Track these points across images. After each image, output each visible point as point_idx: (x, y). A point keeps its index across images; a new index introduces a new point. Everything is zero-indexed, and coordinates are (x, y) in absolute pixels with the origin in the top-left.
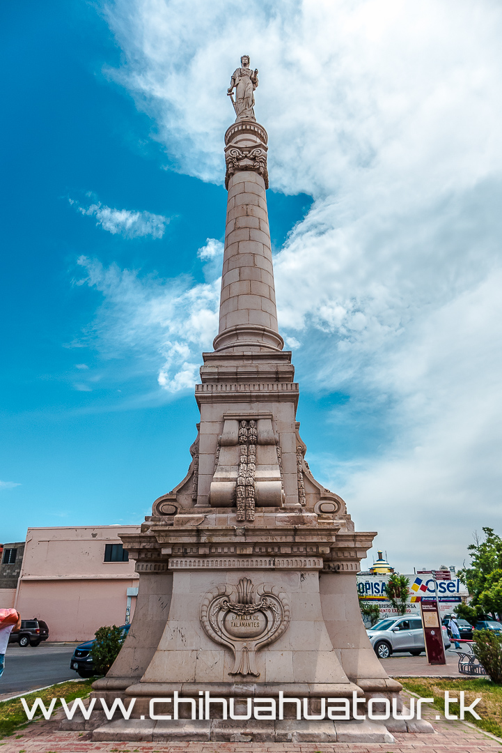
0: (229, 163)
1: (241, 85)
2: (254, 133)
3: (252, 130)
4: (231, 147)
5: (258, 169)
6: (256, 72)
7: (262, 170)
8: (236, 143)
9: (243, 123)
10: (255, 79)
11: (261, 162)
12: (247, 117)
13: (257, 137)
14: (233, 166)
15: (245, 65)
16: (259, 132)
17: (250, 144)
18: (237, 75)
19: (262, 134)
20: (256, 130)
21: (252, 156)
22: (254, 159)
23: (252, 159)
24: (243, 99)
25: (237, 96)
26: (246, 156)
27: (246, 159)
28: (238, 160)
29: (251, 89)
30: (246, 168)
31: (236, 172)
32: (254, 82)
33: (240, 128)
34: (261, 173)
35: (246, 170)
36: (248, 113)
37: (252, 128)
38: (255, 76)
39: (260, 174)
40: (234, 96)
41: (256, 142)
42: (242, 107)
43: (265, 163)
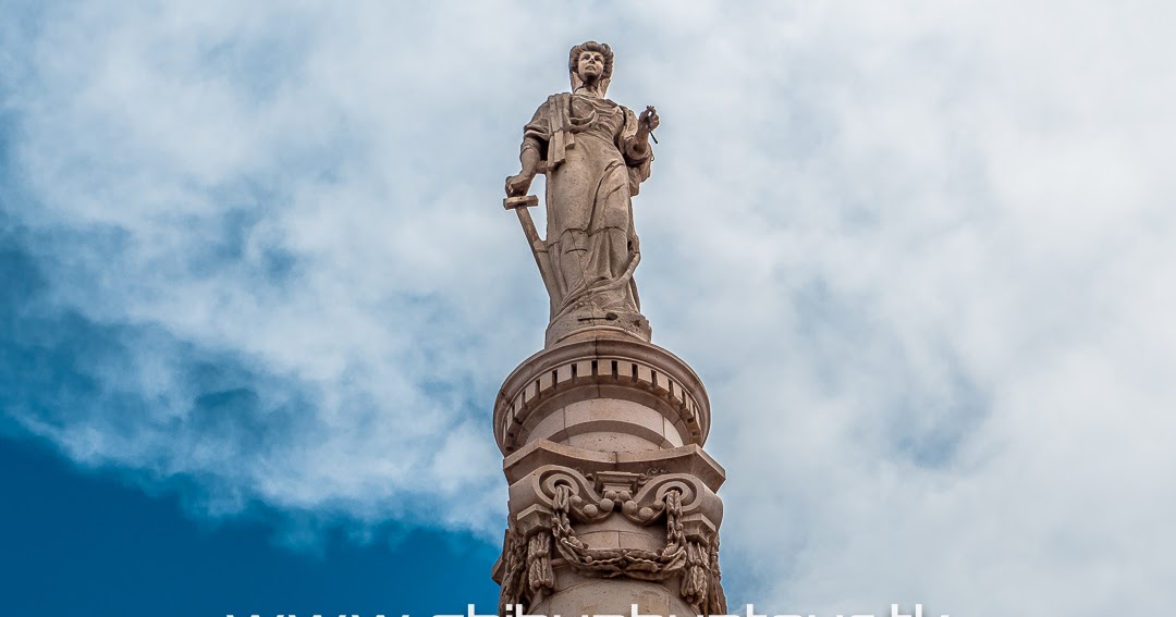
0: (535, 533)
1: (577, 167)
2: (652, 396)
3: (643, 386)
4: (539, 456)
5: (681, 576)
6: (648, 121)
7: (699, 581)
8: (560, 437)
9: (600, 348)
10: (639, 149)
11: (695, 541)
12: (611, 317)
13: (666, 415)
14: (554, 553)
15: (590, 81)
16: (677, 392)
17: (635, 450)
18: (556, 123)
19: (689, 404)
20: (662, 382)
21: (647, 511)
22: (659, 524)
23: (646, 524)
24: (589, 231)
25: (554, 217)
26: (618, 509)
27: (617, 524)
28: (578, 521)
29: (625, 191)
30: (619, 570)
31: (567, 580)
32: (636, 159)
33: (584, 370)
34: (696, 597)
35: (623, 578)
36: (615, 299)
37: (644, 375)
38: (642, 134)
39: (689, 599)
40: (539, 216)
41: (660, 441)
42: (581, 268)
43: (712, 547)
